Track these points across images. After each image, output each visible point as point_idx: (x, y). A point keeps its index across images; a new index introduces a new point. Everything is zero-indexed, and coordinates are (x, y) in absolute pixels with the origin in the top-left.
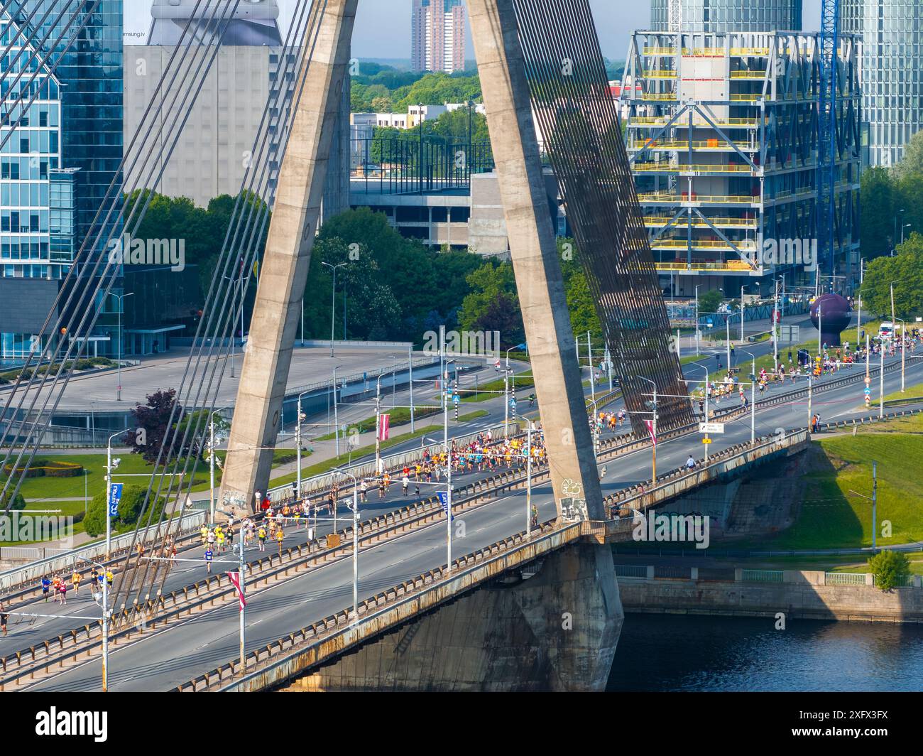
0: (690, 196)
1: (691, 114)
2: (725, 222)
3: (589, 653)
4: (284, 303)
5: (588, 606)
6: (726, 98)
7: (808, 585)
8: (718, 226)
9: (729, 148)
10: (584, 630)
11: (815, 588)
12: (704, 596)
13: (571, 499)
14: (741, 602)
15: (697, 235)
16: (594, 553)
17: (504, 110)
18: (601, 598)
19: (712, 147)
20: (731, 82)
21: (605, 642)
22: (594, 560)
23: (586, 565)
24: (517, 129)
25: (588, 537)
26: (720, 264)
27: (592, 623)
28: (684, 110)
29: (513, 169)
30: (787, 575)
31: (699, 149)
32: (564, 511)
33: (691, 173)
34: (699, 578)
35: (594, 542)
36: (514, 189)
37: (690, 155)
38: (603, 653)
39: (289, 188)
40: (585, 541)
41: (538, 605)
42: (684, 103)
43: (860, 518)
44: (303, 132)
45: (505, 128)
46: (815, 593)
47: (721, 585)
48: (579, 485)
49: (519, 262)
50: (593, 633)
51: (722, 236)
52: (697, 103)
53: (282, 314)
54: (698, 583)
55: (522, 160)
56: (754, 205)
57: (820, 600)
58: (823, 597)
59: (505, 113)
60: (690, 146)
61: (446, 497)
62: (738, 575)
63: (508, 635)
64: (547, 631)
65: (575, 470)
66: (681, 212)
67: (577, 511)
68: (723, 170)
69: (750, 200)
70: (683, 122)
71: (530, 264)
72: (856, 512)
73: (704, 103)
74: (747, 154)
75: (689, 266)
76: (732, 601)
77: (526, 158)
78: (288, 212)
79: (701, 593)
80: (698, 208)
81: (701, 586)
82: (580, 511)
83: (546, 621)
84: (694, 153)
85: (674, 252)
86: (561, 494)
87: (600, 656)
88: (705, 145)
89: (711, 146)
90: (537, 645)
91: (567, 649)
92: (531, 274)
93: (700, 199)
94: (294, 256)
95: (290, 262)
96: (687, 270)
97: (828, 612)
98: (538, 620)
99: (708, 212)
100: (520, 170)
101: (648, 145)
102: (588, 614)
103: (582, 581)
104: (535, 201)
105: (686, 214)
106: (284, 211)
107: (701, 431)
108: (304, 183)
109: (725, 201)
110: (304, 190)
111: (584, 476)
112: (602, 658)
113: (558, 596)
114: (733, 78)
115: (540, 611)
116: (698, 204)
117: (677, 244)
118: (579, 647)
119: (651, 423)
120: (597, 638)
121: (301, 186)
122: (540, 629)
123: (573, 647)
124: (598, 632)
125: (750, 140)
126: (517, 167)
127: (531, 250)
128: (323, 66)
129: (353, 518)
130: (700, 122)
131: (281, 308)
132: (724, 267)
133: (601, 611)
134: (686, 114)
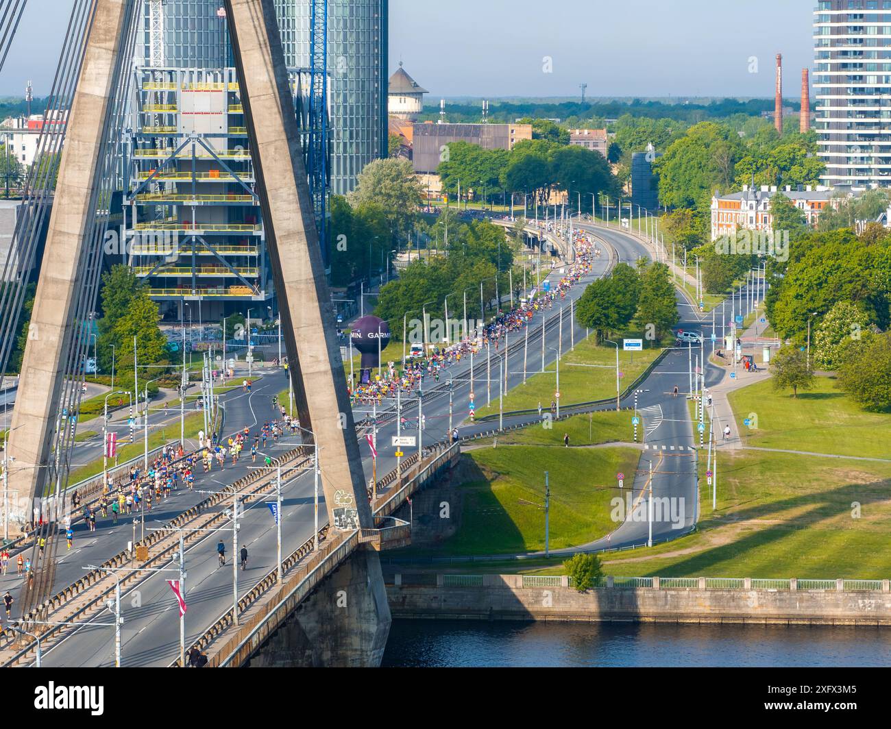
0: (194, 224)
1: (194, 146)
2: (225, 249)
3: (361, 655)
4: (62, 326)
5: (360, 611)
6: (224, 131)
7: (508, 588)
8: (220, 253)
9: (230, 179)
10: (356, 634)
11: (514, 591)
12: (407, 600)
13: (343, 509)
14: (443, 606)
15: (201, 261)
16: (365, 560)
17: (276, 140)
18: (372, 602)
19: (214, 178)
20: (229, 116)
21: (376, 643)
22: (365, 567)
23: (358, 572)
24: (289, 158)
25: (364, 544)
26: (221, 289)
27: (365, 626)
28: (187, 142)
29: (285, 195)
30: (486, 579)
31: (202, 180)
32: (336, 521)
33: (195, 203)
34: (402, 583)
35: (370, 549)
36: (287, 215)
37: (194, 186)
38: (374, 655)
39: (66, 216)
40: (361, 549)
41: (312, 611)
42: (187, 135)
43: (517, 525)
44: (79, 162)
45: (278, 157)
46: (514, 595)
47: (423, 590)
48: (351, 496)
49: (292, 285)
50: (365, 636)
51: (225, 262)
52: (200, 135)
53: (60, 337)
54: (401, 588)
55: (294, 188)
56: (256, 233)
57: (518, 602)
58: (522, 599)
59: (277, 143)
60: (194, 176)
61: (276, 507)
62: (440, 581)
63: (285, 640)
64: (320, 635)
65: (347, 481)
66: (185, 240)
67: (349, 520)
68: (224, 199)
69: (251, 228)
70: (185, 154)
71: (303, 286)
72: (513, 519)
73: (206, 136)
74: (248, 184)
75: (194, 291)
76: (434, 605)
77: (297, 186)
78: (66, 238)
79: (404, 598)
80: (202, 236)
81: (405, 592)
82: (352, 520)
83: (320, 625)
84: (199, 185)
85: (176, 278)
86: (333, 504)
87: (371, 657)
88: (207, 176)
89: (213, 176)
90: (311, 649)
91: (340, 652)
92: (303, 296)
93: (203, 228)
94: (71, 281)
95: (67, 286)
96: (193, 296)
97: (527, 613)
98: (313, 624)
99: (211, 239)
100: (291, 197)
101: (153, 176)
102: (360, 618)
103: (354, 587)
104: (306, 226)
105: (190, 242)
106: (61, 238)
107: (394, 444)
108: (81, 211)
109: (227, 229)
110: (81, 218)
111: (356, 487)
112: (373, 659)
113: (331, 602)
114: (232, 112)
115: (314, 616)
116: (201, 232)
117: (182, 271)
118: (352, 650)
119: (371, 436)
120: (370, 641)
121: (78, 214)
122: (315, 633)
123: (346, 650)
124: (370, 635)
125: (251, 171)
126: (289, 194)
127: (303, 273)
128: (99, 99)
129: (233, 527)
130: (203, 154)
131: (59, 331)
132: (226, 293)
133: (372, 615)
134: (189, 146)
